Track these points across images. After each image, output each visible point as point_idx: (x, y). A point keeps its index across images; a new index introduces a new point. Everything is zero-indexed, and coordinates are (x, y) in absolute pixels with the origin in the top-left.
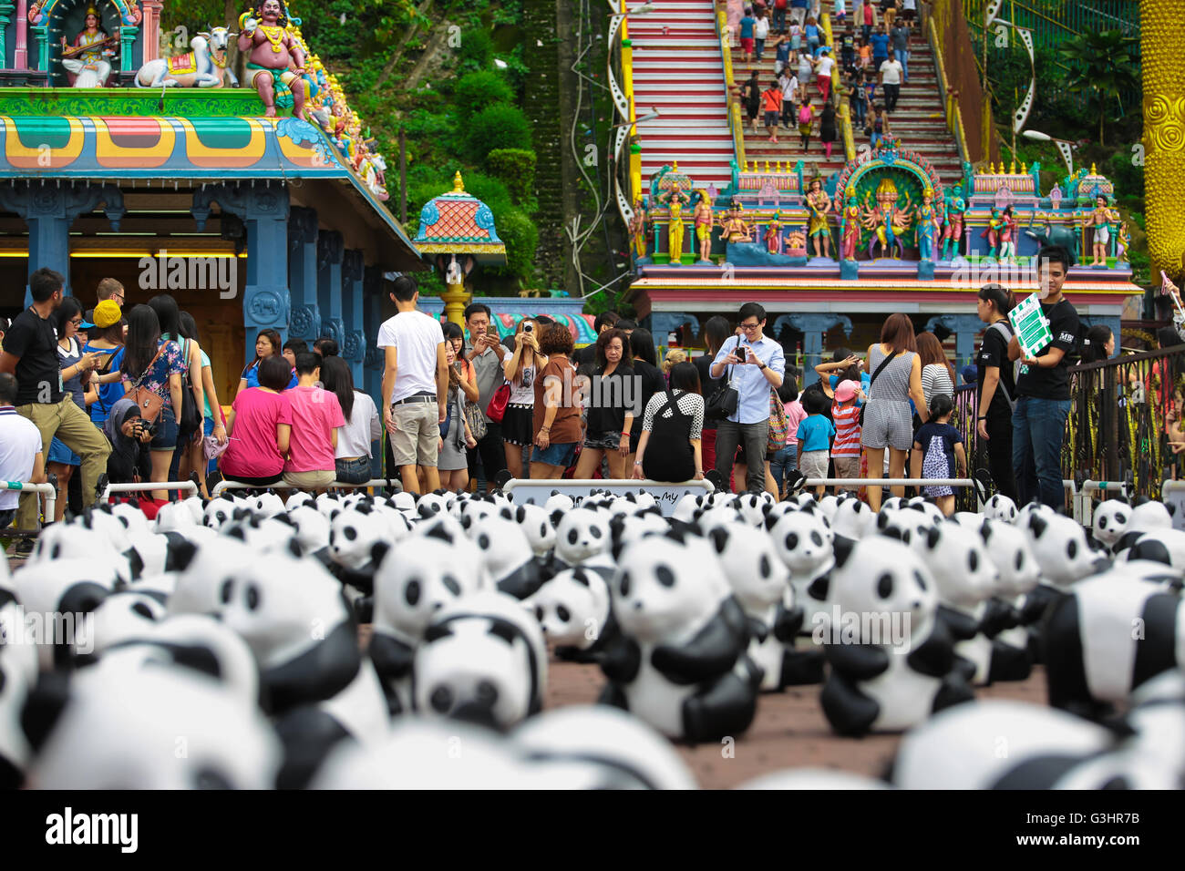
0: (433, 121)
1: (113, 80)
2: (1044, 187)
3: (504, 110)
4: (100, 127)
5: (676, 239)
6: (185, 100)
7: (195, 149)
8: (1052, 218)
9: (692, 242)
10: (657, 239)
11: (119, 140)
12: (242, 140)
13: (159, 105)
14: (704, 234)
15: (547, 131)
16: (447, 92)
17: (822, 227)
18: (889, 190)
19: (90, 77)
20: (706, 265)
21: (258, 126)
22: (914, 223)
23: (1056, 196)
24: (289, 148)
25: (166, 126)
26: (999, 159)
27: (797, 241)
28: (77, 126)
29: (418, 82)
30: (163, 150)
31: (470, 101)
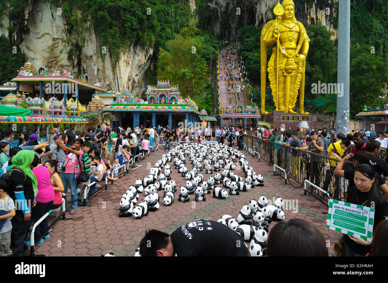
0: (204, 100)
1: (175, 103)
2: (252, 108)
3: (210, 100)
4: (174, 107)
5: (222, 112)
6: (181, 105)
7: (181, 109)
8: (253, 110)
9: (224, 112)
10: (221, 112)
11: (176, 108)
12: (185, 108)
13: (179, 105)
14: (225, 111)
15: (213, 101)
16: (205, 98)
17: (234, 111)
18: (240, 108)
19: (173, 103)
20: (225, 114)
21: (186, 107)
22: (242, 110)
23: (253, 108)
24: (189, 109)
25: (179, 107)
26: (250, 105)
27: (232, 112)
28: (172, 107)
29: (203, 97)
30: (179, 109)
31: (207, 99)
